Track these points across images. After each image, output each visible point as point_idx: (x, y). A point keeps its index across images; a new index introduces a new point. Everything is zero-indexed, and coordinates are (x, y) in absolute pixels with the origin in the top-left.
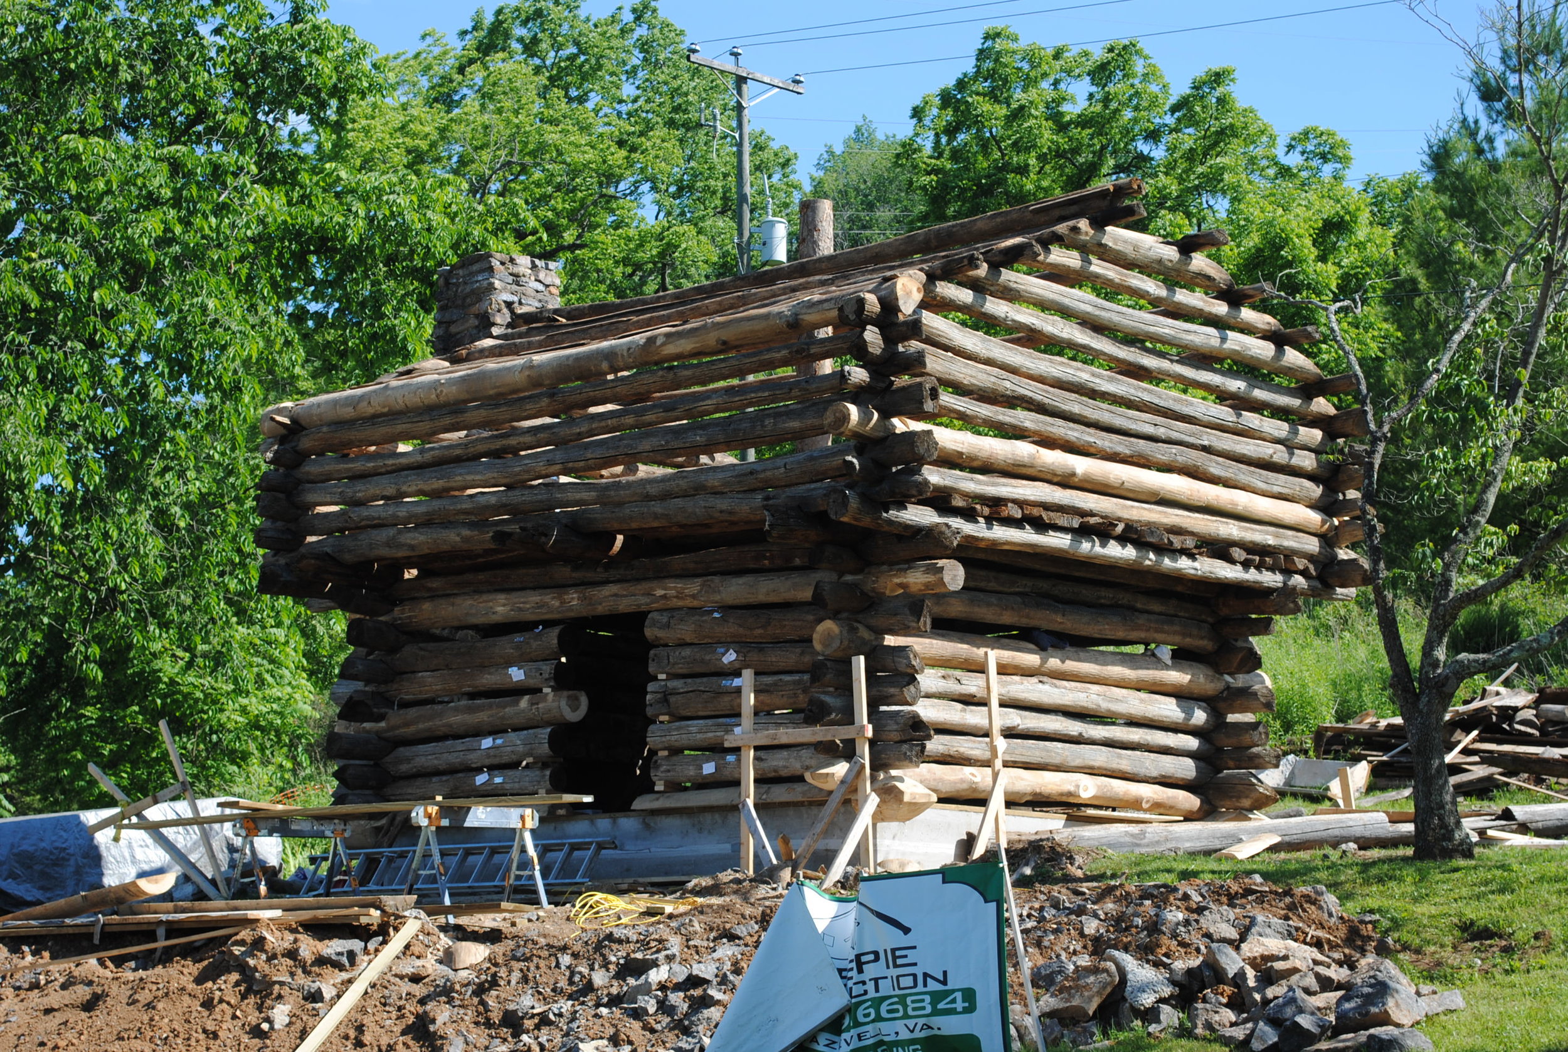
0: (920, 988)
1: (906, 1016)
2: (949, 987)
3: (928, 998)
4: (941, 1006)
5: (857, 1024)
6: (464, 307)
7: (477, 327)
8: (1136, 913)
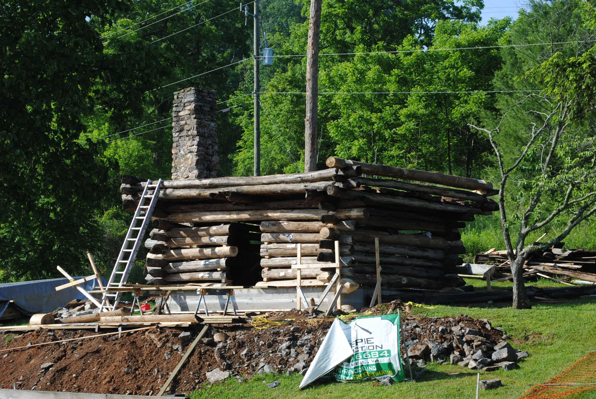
1: (371, 357)
2: (383, 349)
4: (381, 355)
5: (356, 360)
6: (184, 106)
7: (190, 114)
8: (433, 327)
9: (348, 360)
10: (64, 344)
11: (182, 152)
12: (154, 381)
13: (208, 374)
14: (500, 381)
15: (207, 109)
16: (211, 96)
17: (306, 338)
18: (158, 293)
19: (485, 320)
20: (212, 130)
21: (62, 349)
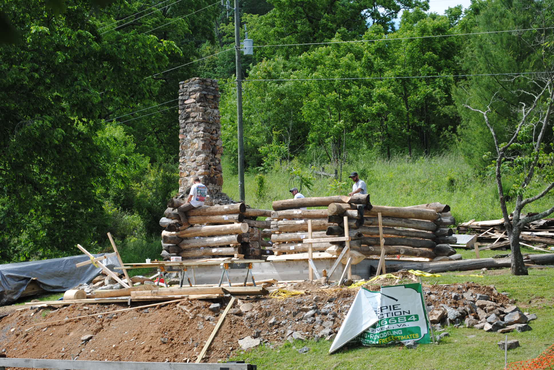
0: (402, 315)
1: (397, 322)
2: (411, 314)
3: (405, 318)
4: (409, 319)
5: (381, 325)
6: (190, 95)
7: (195, 103)
8: (446, 294)
9: (374, 326)
10: (99, 318)
11: (188, 137)
12: (190, 350)
13: (240, 342)
14: (518, 342)
15: (210, 97)
16: (214, 85)
17: (328, 306)
18: (180, 268)
19: (492, 286)
20: (215, 116)
21: (98, 322)
